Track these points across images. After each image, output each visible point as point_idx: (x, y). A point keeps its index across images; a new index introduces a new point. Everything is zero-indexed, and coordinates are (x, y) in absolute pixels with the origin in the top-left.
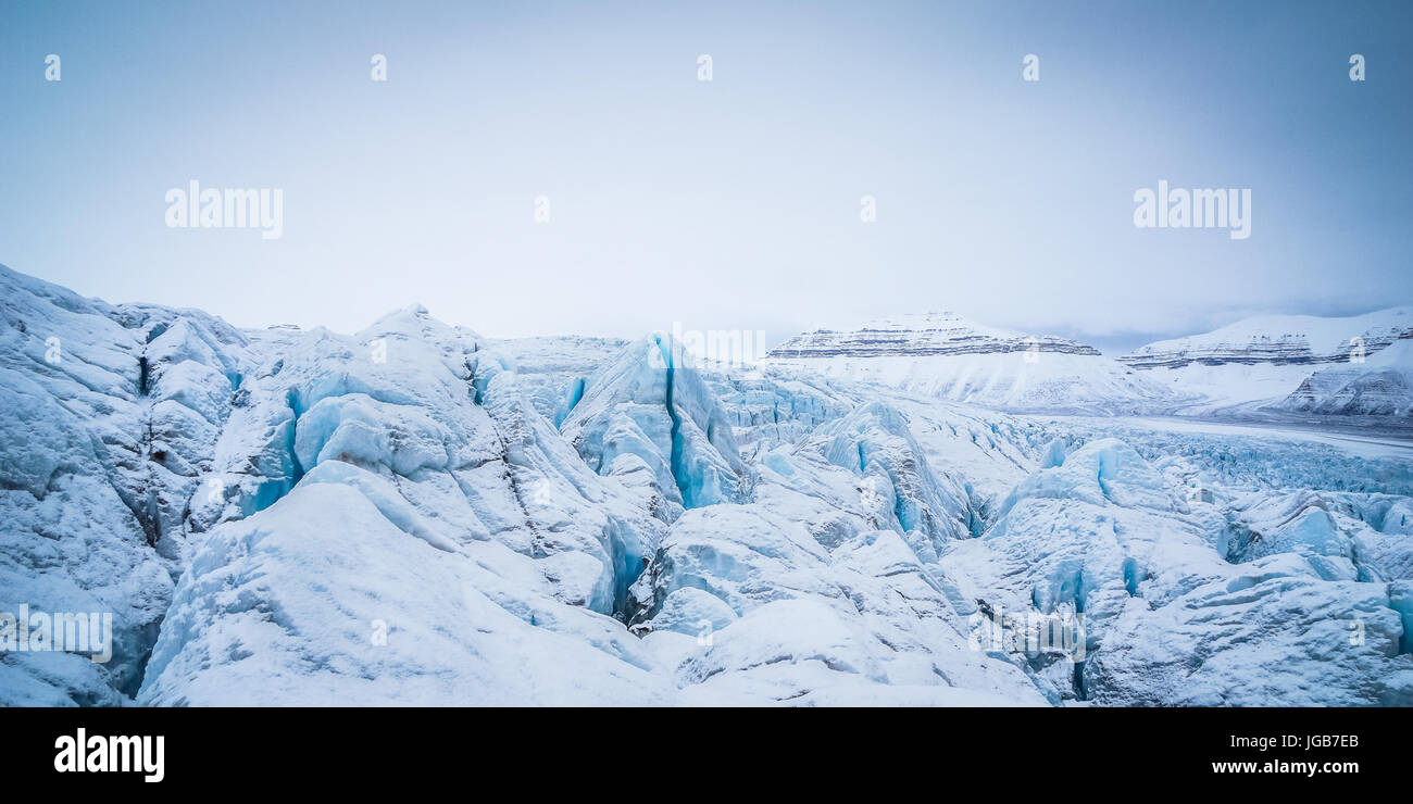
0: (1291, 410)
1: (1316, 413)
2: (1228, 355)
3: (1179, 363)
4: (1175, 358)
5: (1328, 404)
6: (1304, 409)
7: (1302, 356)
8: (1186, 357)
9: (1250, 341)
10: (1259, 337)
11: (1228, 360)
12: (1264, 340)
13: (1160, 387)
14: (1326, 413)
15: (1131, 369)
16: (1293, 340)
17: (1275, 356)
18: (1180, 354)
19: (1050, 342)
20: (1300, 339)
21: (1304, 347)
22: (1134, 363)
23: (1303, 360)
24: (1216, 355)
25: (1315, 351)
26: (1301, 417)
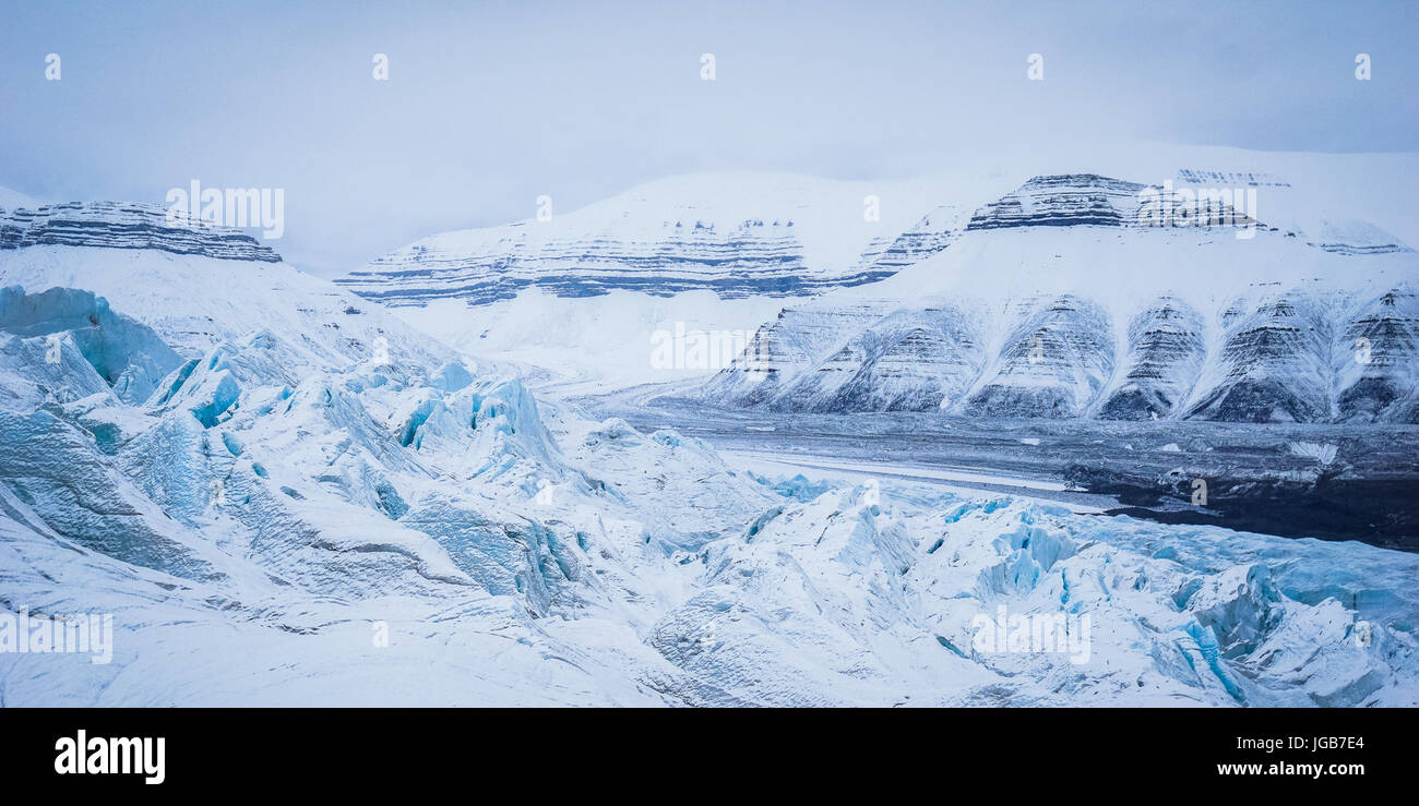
0: (723, 402)
1: (777, 409)
2: (615, 269)
3: (494, 289)
4: (486, 276)
5: (805, 389)
6: (752, 401)
7: (784, 274)
8: (513, 274)
9: (665, 235)
10: (689, 225)
11: (613, 283)
12: (701, 233)
13: (433, 350)
14: (798, 408)
15: (359, 303)
16: (766, 234)
17: (723, 273)
18: (498, 267)
19: (136, 220)
20: (782, 231)
21: (789, 253)
22: (381, 289)
23: (785, 285)
24: (584, 270)
25: (814, 263)
26: (740, 418)
